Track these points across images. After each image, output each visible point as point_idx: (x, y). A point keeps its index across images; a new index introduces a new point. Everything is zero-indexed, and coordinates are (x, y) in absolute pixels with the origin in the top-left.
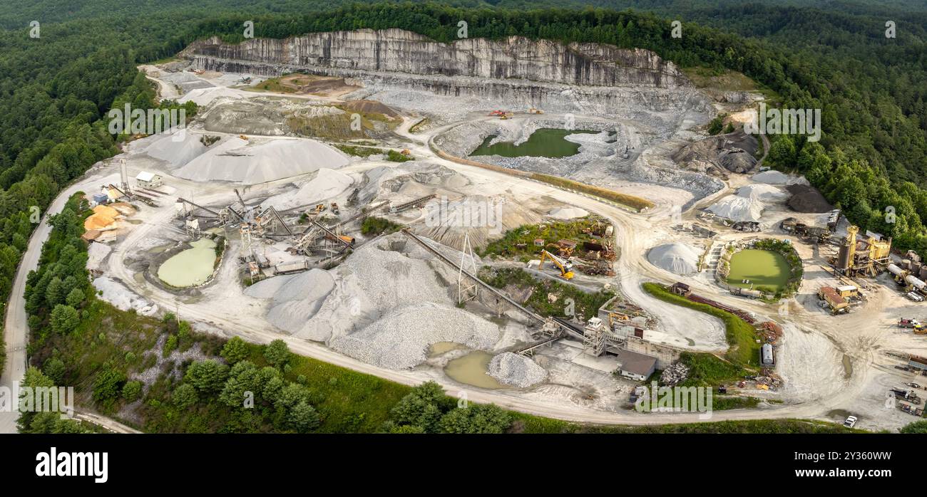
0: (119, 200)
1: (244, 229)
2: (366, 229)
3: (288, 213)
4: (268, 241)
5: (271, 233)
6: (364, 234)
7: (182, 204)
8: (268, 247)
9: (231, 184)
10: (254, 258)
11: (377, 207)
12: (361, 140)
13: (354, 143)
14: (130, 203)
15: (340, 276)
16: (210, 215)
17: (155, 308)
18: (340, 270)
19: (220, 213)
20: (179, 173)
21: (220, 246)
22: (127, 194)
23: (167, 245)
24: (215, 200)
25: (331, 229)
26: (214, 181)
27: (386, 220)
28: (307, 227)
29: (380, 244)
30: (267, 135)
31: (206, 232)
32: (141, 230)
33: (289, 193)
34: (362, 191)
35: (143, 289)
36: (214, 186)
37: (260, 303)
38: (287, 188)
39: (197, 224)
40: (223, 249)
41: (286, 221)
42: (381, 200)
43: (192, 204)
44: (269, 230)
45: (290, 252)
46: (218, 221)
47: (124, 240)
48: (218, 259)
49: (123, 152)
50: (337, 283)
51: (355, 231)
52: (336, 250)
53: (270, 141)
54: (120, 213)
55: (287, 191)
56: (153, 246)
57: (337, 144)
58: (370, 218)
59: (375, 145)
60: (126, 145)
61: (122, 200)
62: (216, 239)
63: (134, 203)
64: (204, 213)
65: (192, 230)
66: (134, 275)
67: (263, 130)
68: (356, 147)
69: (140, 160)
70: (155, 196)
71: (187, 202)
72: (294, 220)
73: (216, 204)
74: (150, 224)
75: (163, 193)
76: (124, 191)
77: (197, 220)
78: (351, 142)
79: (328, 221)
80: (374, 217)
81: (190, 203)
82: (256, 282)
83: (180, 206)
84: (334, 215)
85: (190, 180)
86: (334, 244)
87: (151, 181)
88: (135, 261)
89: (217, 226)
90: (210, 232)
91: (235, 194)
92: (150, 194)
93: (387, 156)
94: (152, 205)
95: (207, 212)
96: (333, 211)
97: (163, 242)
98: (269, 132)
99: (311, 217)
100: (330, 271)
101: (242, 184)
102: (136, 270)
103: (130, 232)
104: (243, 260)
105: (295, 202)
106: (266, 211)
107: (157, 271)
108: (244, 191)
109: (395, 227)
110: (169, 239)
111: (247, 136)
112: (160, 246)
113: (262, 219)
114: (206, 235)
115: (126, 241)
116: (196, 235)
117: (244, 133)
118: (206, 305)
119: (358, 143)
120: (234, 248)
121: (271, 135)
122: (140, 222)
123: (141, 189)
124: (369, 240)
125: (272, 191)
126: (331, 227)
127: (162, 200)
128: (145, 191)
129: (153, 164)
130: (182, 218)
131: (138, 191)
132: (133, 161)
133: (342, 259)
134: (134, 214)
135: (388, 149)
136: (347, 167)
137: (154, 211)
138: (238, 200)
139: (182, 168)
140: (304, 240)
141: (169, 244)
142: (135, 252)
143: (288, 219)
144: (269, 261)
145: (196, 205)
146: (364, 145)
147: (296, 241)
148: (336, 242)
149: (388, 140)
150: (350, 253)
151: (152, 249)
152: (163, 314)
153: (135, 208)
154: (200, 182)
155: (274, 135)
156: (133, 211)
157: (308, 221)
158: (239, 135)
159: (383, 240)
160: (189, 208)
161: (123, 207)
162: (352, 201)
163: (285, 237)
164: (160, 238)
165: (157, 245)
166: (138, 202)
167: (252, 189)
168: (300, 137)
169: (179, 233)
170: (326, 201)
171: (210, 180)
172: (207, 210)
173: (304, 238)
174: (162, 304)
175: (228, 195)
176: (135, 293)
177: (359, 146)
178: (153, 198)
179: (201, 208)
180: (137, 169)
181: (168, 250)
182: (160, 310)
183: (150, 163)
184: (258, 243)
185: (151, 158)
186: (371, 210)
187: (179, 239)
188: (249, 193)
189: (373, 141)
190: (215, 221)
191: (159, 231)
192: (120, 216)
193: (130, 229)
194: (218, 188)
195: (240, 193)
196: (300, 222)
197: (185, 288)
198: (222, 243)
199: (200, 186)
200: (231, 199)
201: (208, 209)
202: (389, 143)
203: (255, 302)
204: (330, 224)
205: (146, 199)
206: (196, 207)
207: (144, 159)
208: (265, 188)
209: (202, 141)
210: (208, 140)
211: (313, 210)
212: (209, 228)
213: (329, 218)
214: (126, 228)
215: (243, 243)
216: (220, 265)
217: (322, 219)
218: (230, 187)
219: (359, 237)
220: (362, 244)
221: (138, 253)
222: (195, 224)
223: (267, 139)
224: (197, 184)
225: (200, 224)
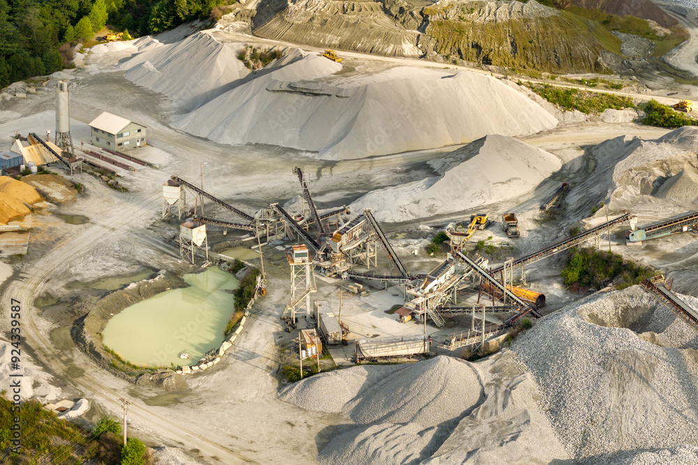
0: (46, 168)
1: (298, 255)
2: (574, 275)
3: (408, 230)
4: (354, 287)
5: (363, 270)
6: (568, 285)
7: (177, 190)
8: (352, 302)
9: (292, 154)
10: (314, 321)
11: (601, 227)
12: (589, 76)
13: (572, 81)
14: (68, 177)
15: (496, 376)
16: (237, 219)
17: (84, 407)
18: (497, 363)
19: (257, 217)
20: (186, 123)
21: (247, 289)
22: (66, 160)
23: (133, 274)
24: (253, 188)
25: (492, 272)
26: (258, 146)
27: (619, 257)
28: (441, 261)
29: (595, 311)
30: (385, 55)
31: (223, 256)
32: (84, 237)
33: (415, 184)
34: (577, 189)
35: (65, 362)
36: (256, 156)
37: (311, 423)
38: (413, 173)
39: (204, 235)
40: (251, 295)
41: (399, 247)
42: (615, 213)
43: (201, 192)
44: (360, 263)
45: (396, 315)
46: (252, 234)
47: (43, 255)
48: (238, 316)
49: (73, 66)
50: (490, 392)
51: (549, 277)
52: (500, 318)
53: (389, 68)
54: (44, 196)
55: (411, 180)
56: (102, 274)
57: (534, 82)
58: (584, 251)
59: (618, 87)
60: (81, 51)
61: (53, 170)
62: (241, 273)
63: (77, 178)
64: (223, 214)
65: (192, 248)
66: (51, 333)
67: (378, 43)
68: (575, 91)
69: (107, 87)
70: (126, 167)
71: (191, 186)
72: (417, 246)
73: (252, 197)
74: (104, 227)
75: (143, 163)
76: (59, 151)
77: (203, 228)
78: (567, 80)
79: (492, 253)
80: (593, 249)
81: (196, 189)
82: (311, 374)
83: (172, 195)
84: (506, 240)
85: (206, 139)
86: (498, 304)
87: (120, 135)
88: (59, 302)
89: (248, 246)
90: (228, 257)
91: (295, 178)
92: (114, 163)
93: (642, 113)
94: (115, 187)
95: (230, 213)
96: (506, 231)
97: (125, 268)
98: (390, 49)
99: (455, 240)
100: (475, 365)
101: (317, 157)
102: (57, 321)
103: (58, 239)
104: (290, 325)
105: (425, 204)
106: (357, 221)
107: (102, 329)
108: (319, 174)
109: (636, 274)
110: (139, 263)
111: (338, 53)
112: (119, 276)
113: (344, 238)
114: (221, 261)
115: (49, 257)
116: (199, 260)
117: (335, 46)
118: (192, 412)
119: (581, 82)
120: (275, 296)
121: (394, 55)
122: (84, 220)
123: (97, 150)
124: (576, 300)
125: (380, 177)
126: (494, 266)
127: (140, 179)
128: (106, 154)
129: (132, 98)
130: (173, 220)
131: (92, 154)
132: (92, 88)
133: (506, 339)
134: (74, 201)
135: (646, 97)
136: (553, 136)
137: (116, 200)
138: (301, 192)
139: (193, 114)
140: (431, 291)
141: (138, 273)
142: (62, 283)
143: (404, 242)
144: (345, 331)
145: (208, 196)
146: (594, 86)
147: (413, 291)
148: (502, 300)
149: (650, 79)
150: (528, 326)
151: (99, 280)
152: (96, 419)
153: (77, 187)
154: (228, 146)
155: (402, 56)
156: (71, 195)
157: (447, 248)
158: (323, 51)
159: (606, 303)
160: (192, 200)
161: (52, 184)
162: (552, 211)
163: (393, 281)
164: (120, 259)
165: (112, 272)
166: (86, 176)
167: (337, 171)
168: (454, 62)
169: (164, 252)
170: (494, 207)
171: (249, 144)
172: (230, 208)
173: (430, 286)
174: (99, 399)
175: (280, 180)
176: (46, 369)
177: (582, 88)
178: (121, 172)
179: (219, 201)
180: (98, 105)
181: (133, 286)
182: (93, 410)
183: (128, 97)
184: (331, 289)
185: (131, 86)
186: (587, 233)
187: (160, 264)
188: (329, 177)
189: (616, 79)
190: (245, 232)
191: (122, 242)
192: (45, 204)
193: (59, 234)
194: (264, 162)
195: (306, 176)
196: (429, 249)
197: (152, 371)
198: (253, 283)
199: (224, 155)
200: (287, 187)
201: (235, 206)
202: (651, 84)
203: (300, 418)
204: (492, 260)
205: (104, 172)
206: (207, 201)
207: (115, 87)
208: (365, 171)
209: (241, 56)
210: (253, 56)
211: (465, 225)
212: (230, 246)
213: (495, 245)
214: (51, 229)
215: (294, 288)
216: (240, 328)
217: (479, 247)
218: (289, 161)
219: (555, 290)
220: (559, 306)
221: (68, 286)
222: (199, 235)
223: (383, 62)
224: (219, 149)
225: (211, 238)
